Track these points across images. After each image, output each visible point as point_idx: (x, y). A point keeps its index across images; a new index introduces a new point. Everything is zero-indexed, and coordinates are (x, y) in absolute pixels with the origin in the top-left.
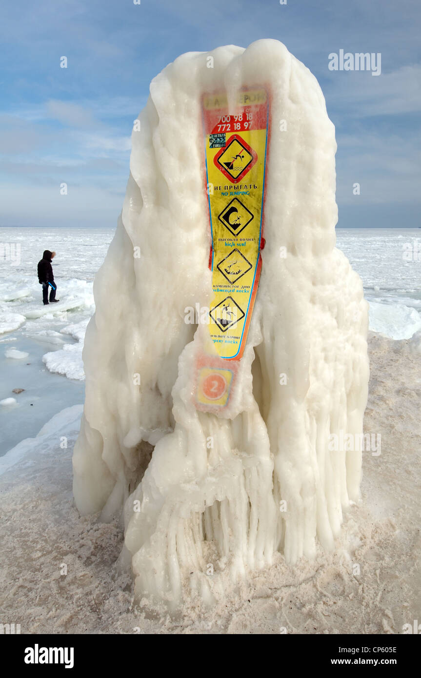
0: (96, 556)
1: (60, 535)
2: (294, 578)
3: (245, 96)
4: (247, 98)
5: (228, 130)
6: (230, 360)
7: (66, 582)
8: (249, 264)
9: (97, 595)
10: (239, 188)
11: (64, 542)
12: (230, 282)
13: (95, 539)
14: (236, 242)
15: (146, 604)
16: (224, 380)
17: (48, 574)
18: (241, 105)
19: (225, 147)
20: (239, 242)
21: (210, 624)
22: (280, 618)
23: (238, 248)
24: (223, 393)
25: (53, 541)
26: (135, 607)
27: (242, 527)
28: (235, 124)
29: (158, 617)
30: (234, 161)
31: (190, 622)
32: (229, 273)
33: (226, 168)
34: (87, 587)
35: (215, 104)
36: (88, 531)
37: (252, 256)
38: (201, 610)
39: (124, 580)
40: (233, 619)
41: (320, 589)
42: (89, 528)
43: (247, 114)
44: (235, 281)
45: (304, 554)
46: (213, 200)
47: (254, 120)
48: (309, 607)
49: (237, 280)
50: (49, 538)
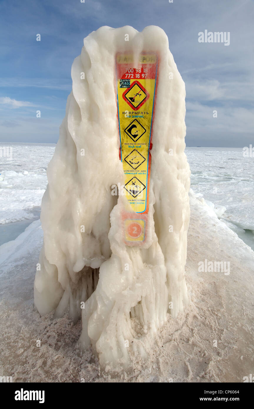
0: (60, 341)
1: (31, 332)
2: (178, 325)
3: (143, 57)
4: (144, 59)
5: (132, 77)
6: (142, 214)
7: (48, 366)
8: (144, 158)
9: (72, 370)
10: (138, 113)
11: (36, 337)
12: (134, 169)
13: (55, 330)
14: (135, 145)
15: (109, 369)
16: (140, 225)
17: (33, 364)
18: (141, 63)
19: (130, 88)
20: (137, 145)
21: (150, 369)
22: (180, 351)
23: (136, 149)
24: (141, 234)
25: (28, 338)
26: (103, 373)
27: (153, 306)
28: (136, 74)
29: (119, 375)
30: (135, 97)
31: (139, 372)
32: (132, 163)
33: (130, 101)
34: (63, 366)
35: (125, 60)
36: (50, 325)
37: (145, 153)
38: (142, 362)
39: (87, 356)
40: (160, 362)
41: (190, 327)
42: (50, 323)
43: (144, 69)
44: (137, 168)
45: (179, 311)
46: (121, 120)
47: (148, 73)
48: (192, 340)
49: (138, 167)
50: (24, 336)
